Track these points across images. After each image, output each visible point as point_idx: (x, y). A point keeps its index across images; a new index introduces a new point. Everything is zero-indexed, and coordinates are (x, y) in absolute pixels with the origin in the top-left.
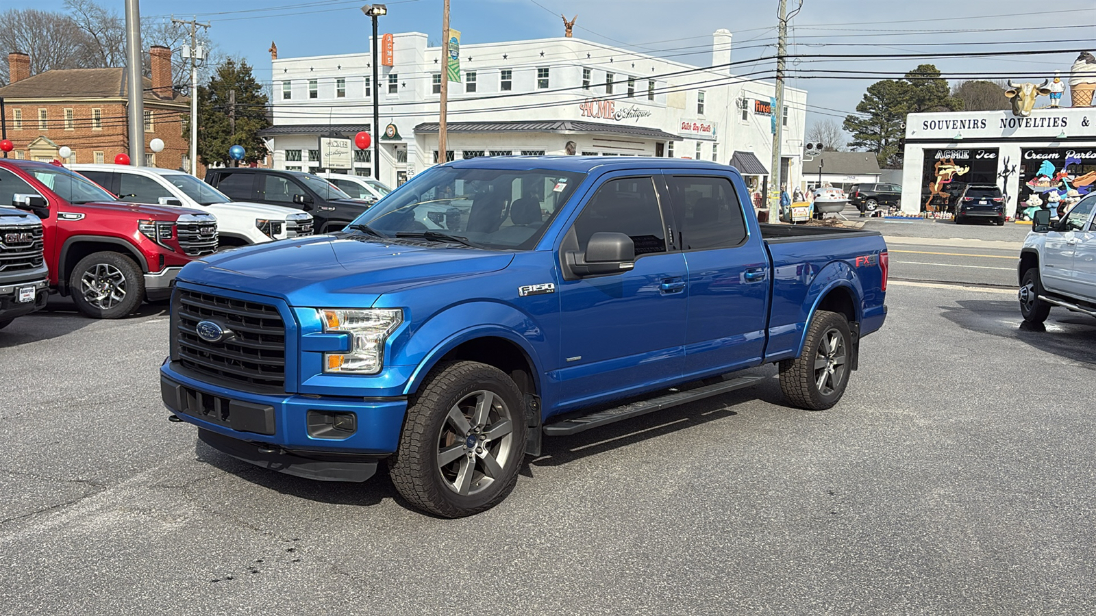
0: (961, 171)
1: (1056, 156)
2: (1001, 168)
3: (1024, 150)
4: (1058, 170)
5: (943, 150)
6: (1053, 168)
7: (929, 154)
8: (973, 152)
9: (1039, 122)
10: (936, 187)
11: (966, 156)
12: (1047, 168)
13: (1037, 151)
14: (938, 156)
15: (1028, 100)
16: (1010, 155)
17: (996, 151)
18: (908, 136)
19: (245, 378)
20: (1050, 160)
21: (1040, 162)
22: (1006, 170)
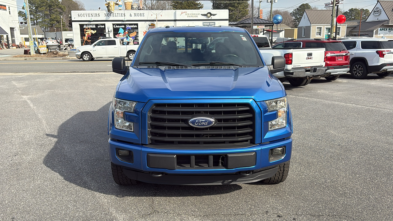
0: (94, 32)
1: (123, 26)
2: (107, 31)
3: (113, 25)
4: (125, 31)
5: (86, 25)
6: (123, 31)
7: (81, 26)
8: (97, 25)
9: (117, 15)
10: (86, 38)
11: (94, 27)
12: (121, 31)
13: (118, 25)
14: (85, 27)
15: (112, 7)
16: (109, 26)
17: (104, 25)
18: (73, 19)
20: (122, 28)
21: (119, 28)
22: (109, 32)
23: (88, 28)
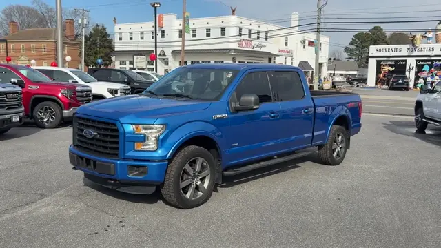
0: (391, 69)
1: (430, 63)
2: (407, 68)
3: (417, 61)
4: (430, 68)
5: (384, 61)
7: (379, 63)
8: (396, 61)
9: (423, 49)
10: (381, 76)
11: (393, 63)
12: (426, 68)
13: (422, 61)
14: (382, 63)
15: (418, 41)
16: (411, 62)
17: (405, 61)
18: (370, 55)
19: (102, 152)
20: (428, 65)
21: (423, 65)
22: (410, 69)
23: (386, 65)
